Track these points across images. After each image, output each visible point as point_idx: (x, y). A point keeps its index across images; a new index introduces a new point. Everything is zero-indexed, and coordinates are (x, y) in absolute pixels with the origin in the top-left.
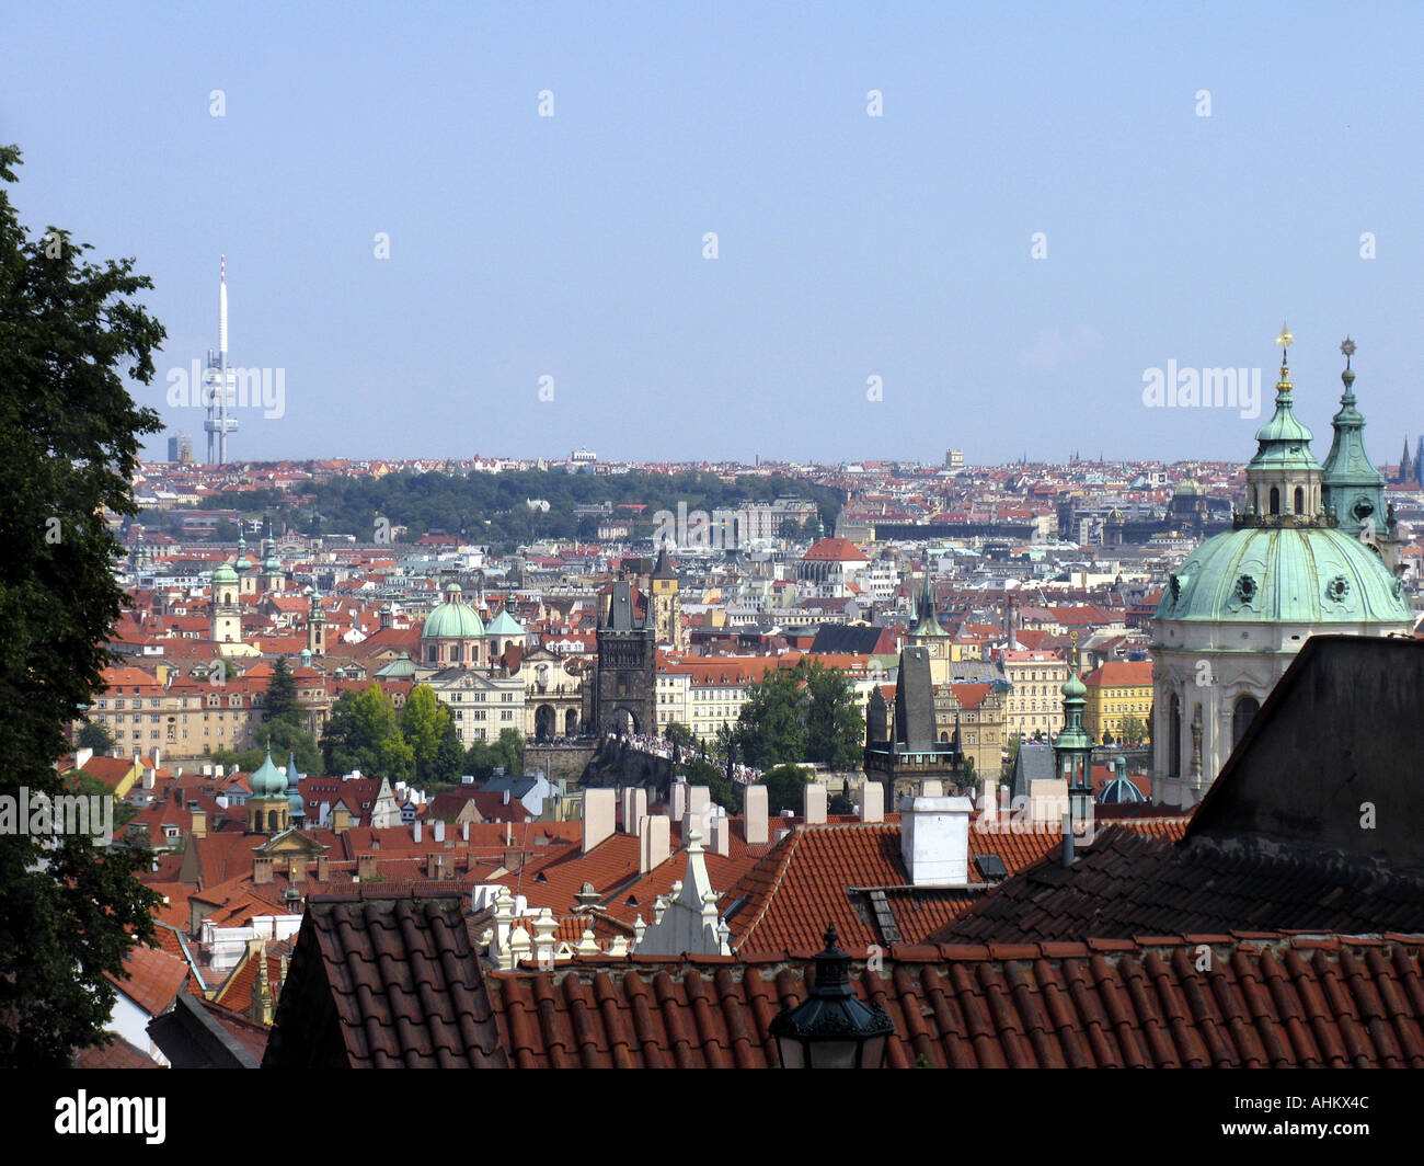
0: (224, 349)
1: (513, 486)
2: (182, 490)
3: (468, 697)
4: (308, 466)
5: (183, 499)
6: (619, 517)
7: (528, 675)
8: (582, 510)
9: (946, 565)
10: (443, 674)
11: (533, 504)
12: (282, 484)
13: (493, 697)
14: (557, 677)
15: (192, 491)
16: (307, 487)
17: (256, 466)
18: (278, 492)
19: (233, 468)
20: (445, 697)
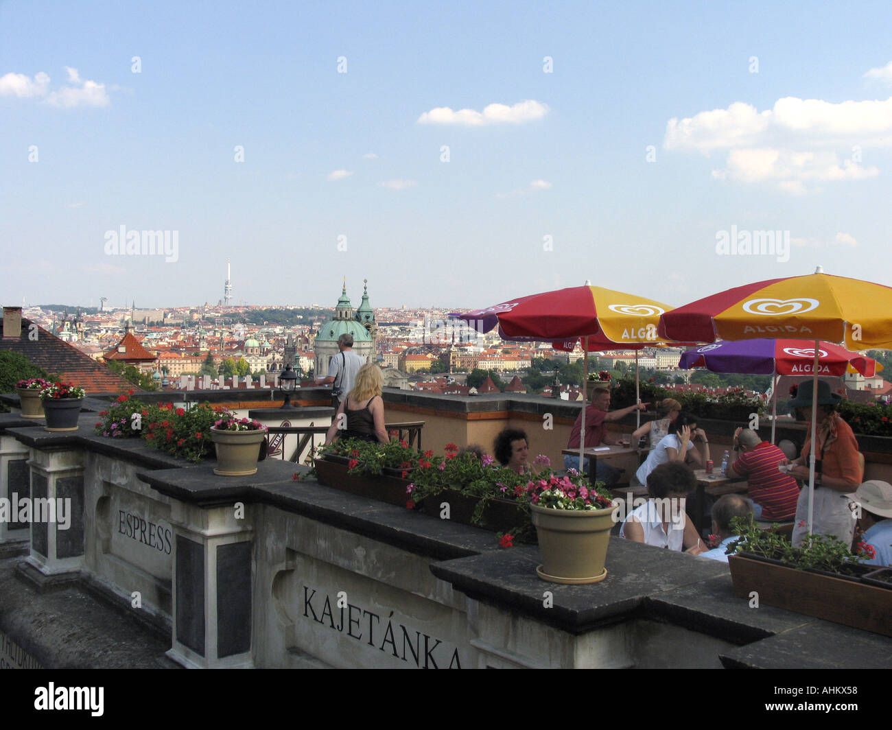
0: (229, 279)
1: (295, 312)
2: (216, 313)
3: (253, 361)
4: (247, 307)
5: (217, 314)
6: (319, 320)
7: (270, 356)
8: (310, 318)
9: (389, 332)
10: (249, 355)
11: (298, 317)
12: (241, 311)
13: (259, 361)
14: (278, 356)
15: (219, 313)
16: (246, 312)
17: (235, 307)
18: (239, 313)
19: (230, 307)
20: (248, 361)
